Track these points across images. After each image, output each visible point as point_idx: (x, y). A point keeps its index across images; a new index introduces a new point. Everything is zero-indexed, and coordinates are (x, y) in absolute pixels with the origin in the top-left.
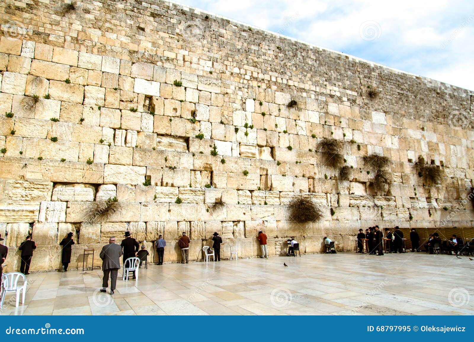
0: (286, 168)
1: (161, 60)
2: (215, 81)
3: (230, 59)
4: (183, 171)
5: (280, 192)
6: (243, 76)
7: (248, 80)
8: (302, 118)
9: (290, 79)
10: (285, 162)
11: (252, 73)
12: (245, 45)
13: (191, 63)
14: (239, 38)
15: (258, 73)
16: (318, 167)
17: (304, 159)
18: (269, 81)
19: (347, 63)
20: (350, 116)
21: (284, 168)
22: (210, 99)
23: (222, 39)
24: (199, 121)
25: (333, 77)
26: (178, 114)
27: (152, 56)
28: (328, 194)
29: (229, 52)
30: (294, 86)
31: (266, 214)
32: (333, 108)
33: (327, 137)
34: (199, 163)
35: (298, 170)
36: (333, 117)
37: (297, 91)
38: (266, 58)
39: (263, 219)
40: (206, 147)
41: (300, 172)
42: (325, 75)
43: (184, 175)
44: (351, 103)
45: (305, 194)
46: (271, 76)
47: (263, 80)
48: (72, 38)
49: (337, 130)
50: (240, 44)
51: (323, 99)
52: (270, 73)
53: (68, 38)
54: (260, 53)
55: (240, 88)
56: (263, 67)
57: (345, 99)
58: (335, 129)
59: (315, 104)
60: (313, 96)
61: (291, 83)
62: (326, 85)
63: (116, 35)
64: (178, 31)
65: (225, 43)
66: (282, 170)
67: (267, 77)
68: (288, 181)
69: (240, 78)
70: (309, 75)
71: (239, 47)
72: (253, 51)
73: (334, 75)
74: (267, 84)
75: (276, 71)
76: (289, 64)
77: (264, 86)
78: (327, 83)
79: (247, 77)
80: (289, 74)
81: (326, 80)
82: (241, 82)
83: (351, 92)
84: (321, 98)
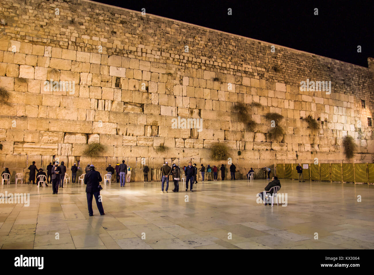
0: (209, 123)
1: (127, 53)
2: (162, 65)
3: (173, 49)
4: (140, 126)
5: (204, 140)
6: (182, 61)
7: (185, 63)
8: (222, 89)
9: (215, 61)
10: (208, 120)
11: (188, 58)
12: (184, 38)
13: (146, 53)
14: (180, 33)
15: (193, 58)
16: (232, 122)
17: (223, 118)
18: (200, 63)
19: (259, 47)
20: (259, 86)
21: (208, 124)
22: (159, 78)
23: (168, 35)
24: (151, 93)
25: (248, 58)
26: (137, 89)
27: (121, 50)
28: (238, 142)
29: (173, 44)
30: (218, 66)
31: (193, 154)
32: (246, 81)
33: (240, 102)
34: (151, 121)
35: (217, 125)
36: (245, 87)
37: (220, 70)
38: (199, 47)
39: (192, 157)
40: (155, 110)
41: (219, 127)
42: (242, 57)
43: (140, 128)
44: (260, 77)
45: (222, 141)
46: (201, 60)
47: (196, 62)
48: (72, 42)
49: (248, 97)
50: (181, 37)
51: (240, 74)
52: (201, 57)
53: (70, 43)
54: (195, 43)
55: (179, 69)
56: (197, 54)
57: (256, 74)
59: (233, 79)
60: (232, 73)
61: (216, 64)
62: (242, 64)
63: (98, 38)
64: (138, 32)
65: (170, 37)
67: (199, 60)
68: (210, 133)
69: (180, 62)
70: (230, 58)
71: (180, 40)
72: (189, 43)
73: (248, 56)
74: (198, 65)
75: (205, 56)
76: (216, 50)
77: (196, 67)
78: (243, 63)
79: (185, 61)
80: (215, 57)
81: (242, 61)
82: (181, 65)
83: (261, 68)
84: (238, 74)
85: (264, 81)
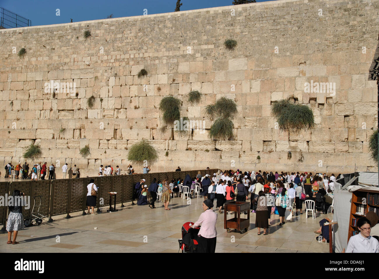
0: (133, 123)
4: (70, 130)
5: (128, 140)
6: (109, 61)
7: (113, 63)
8: (152, 82)
9: (146, 52)
10: (133, 119)
12: (113, 36)
13: (78, 62)
14: (109, 32)
15: (121, 55)
16: (160, 119)
17: (150, 115)
18: (128, 59)
20: (201, 71)
24: (80, 99)
25: (188, 38)
26: (69, 97)
27: (58, 64)
28: (167, 141)
30: (149, 57)
31: (115, 155)
32: (184, 67)
33: (173, 94)
34: (78, 125)
35: (143, 124)
36: (181, 76)
37: (151, 60)
38: (128, 41)
39: (113, 158)
40: (83, 114)
41: (145, 125)
42: (180, 38)
43: (70, 132)
44: (204, 57)
45: (147, 141)
46: (130, 55)
47: (124, 59)
49: (184, 86)
50: (109, 36)
52: (130, 52)
54: (123, 38)
55: (106, 70)
56: (125, 49)
57: (198, 55)
58: (182, 85)
59: (165, 68)
60: (164, 61)
61: (146, 55)
62: (179, 48)
64: (71, 43)
65: (99, 40)
66: (131, 124)
67: (127, 56)
68: (134, 132)
69: (107, 63)
70: (164, 43)
72: (118, 39)
73: (190, 35)
74: (126, 61)
75: (135, 49)
76: (147, 39)
77: (124, 64)
78: (181, 45)
79: (112, 61)
80: (145, 48)
81: (180, 43)
82: (108, 65)
83: (207, 46)
84: (173, 60)
85: (210, 62)
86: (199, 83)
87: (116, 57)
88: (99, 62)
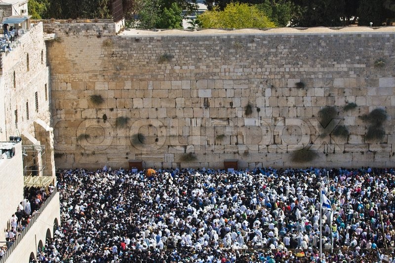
2: (244, 81)
3: (255, 63)
6: (264, 73)
7: (268, 75)
8: (308, 94)
9: (301, 67)
12: (266, 50)
14: (262, 46)
15: (275, 68)
18: (283, 72)
19: (359, 41)
20: (355, 86)
23: (250, 50)
25: (342, 57)
30: (305, 71)
31: (276, 158)
32: (338, 82)
33: (330, 105)
36: (337, 90)
37: (307, 75)
38: (282, 56)
39: (274, 161)
42: (334, 57)
44: (357, 75)
46: (285, 69)
47: (279, 72)
49: (340, 99)
50: (262, 50)
52: (285, 66)
54: (278, 53)
55: (261, 82)
56: (279, 63)
57: (352, 73)
58: (338, 98)
59: (321, 82)
60: (320, 76)
61: (301, 70)
62: (334, 65)
65: (251, 53)
67: (282, 70)
69: (262, 75)
70: (318, 60)
71: (261, 53)
72: (272, 54)
73: (343, 54)
74: (281, 75)
75: (289, 64)
77: (279, 77)
78: (335, 63)
79: (267, 73)
80: (300, 63)
81: (334, 61)
82: (263, 77)
83: (359, 65)
84: (328, 76)
85: (362, 79)
86: (353, 97)
87: (271, 69)
88: (253, 73)
